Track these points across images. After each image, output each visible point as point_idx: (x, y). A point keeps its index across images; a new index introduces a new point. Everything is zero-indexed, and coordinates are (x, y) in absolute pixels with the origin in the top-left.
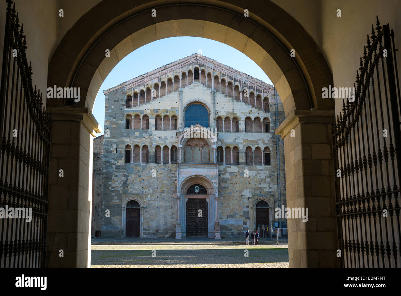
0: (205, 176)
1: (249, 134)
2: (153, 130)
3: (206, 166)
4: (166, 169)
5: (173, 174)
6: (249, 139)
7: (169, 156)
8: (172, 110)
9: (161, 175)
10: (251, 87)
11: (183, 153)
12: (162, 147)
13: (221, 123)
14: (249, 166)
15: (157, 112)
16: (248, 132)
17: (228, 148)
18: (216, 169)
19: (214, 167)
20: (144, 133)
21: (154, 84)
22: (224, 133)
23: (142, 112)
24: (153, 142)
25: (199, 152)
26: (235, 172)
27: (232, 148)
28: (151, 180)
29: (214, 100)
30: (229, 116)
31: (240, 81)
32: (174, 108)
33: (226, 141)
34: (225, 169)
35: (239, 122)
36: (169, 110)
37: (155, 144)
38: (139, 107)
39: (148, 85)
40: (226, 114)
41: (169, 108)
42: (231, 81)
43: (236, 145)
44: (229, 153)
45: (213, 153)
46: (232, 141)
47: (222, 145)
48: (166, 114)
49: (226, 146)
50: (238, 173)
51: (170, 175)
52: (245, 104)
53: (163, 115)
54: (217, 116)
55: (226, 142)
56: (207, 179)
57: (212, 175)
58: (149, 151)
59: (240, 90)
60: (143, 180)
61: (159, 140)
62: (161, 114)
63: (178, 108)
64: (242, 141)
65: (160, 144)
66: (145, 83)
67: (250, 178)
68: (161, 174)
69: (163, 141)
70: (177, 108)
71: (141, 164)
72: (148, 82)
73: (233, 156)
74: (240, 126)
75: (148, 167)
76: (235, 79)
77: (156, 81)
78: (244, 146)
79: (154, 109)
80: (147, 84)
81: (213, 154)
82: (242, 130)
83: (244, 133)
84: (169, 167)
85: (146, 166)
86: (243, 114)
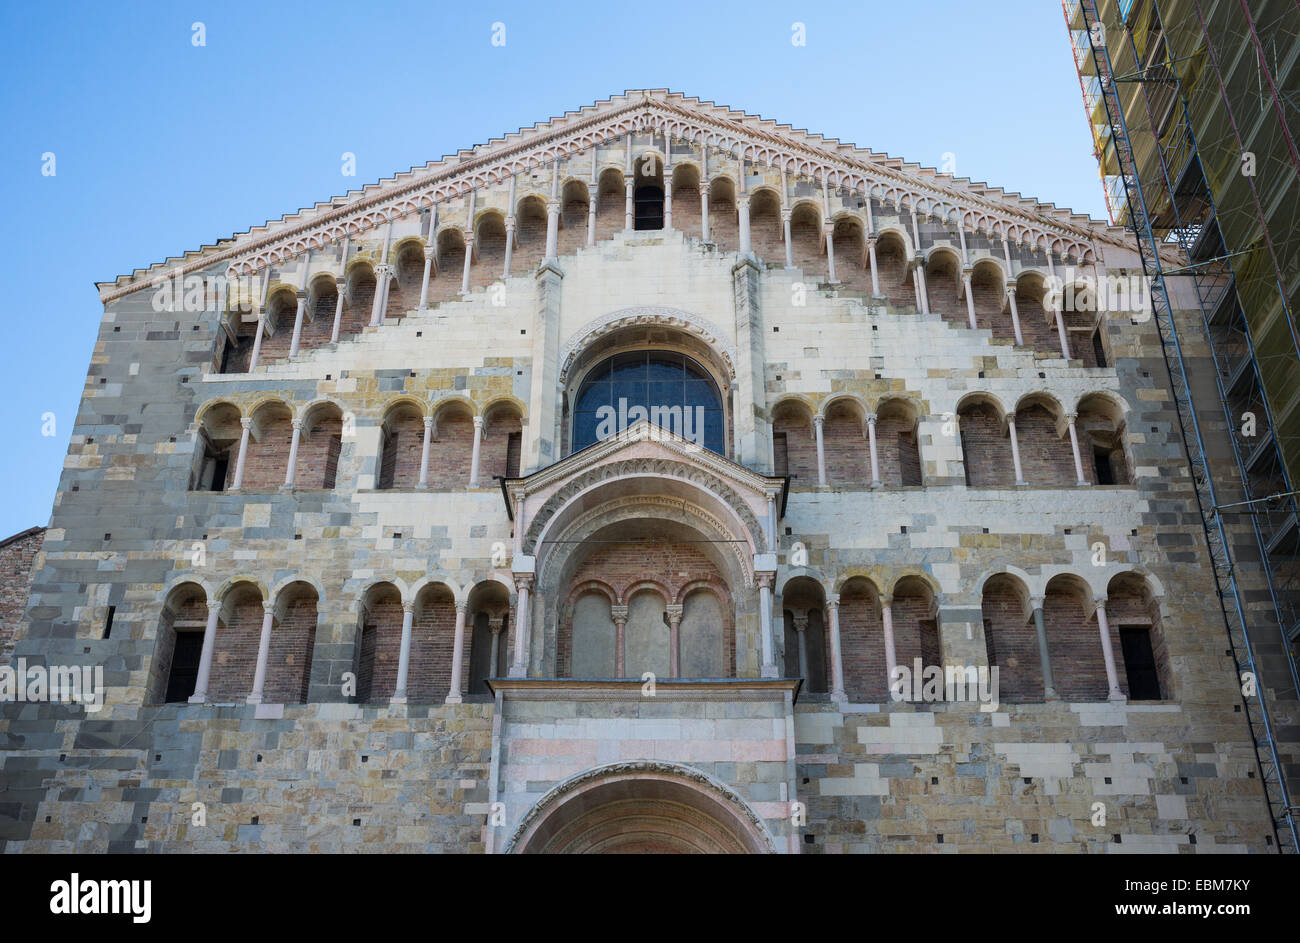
0: (699, 772)
1: (992, 494)
2: (360, 491)
3: (705, 699)
4: (423, 739)
5: (469, 774)
6: (1000, 526)
7: (450, 658)
8: (490, 372)
9: (387, 786)
10: (977, 239)
11: (548, 626)
12: (409, 594)
13: (800, 446)
14: (1020, 709)
15: (399, 386)
16: (985, 485)
17: (857, 592)
18: (777, 723)
19: (767, 708)
20: (299, 511)
21: (393, 243)
22: (826, 497)
23: (304, 388)
24: (352, 562)
25: (662, 635)
26: (921, 751)
27: (885, 587)
28: (314, 820)
29: (754, 305)
30: (856, 394)
31: (905, 210)
32: (507, 362)
33: (842, 546)
34: (847, 734)
35: (923, 430)
36: (472, 373)
37: (363, 576)
38: (293, 366)
39: (360, 249)
40: (836, 383)
41: (472, 364)
42: (851, 212)
43: (915, 566)
44: (873, 628)
45: (758, 617)
46: (885, 544)
47: (817, 568)
48: (451, 394)
49: (845, 577)
50: (946, 760)
51: (448, 785)
52: (951, 326)
53: (429, 405)
54: (775, 398)
55: (846, 551)
56: (717, 798)
57: (753, 766)
58: (322, 620)
59: (910, 255)
60: (255, 820)
61: (396, 547)
62: (419, 400)
63: (528, 362)
64: (952, 541)
65: (397, 573)
66: (345, 243)
67: (1037, 792)
68: (387, 774)
69: (420, 557)
70: (525, 360)
71: (254, 707)
72: (363, 238)
73: (897, 646)
74: (927, 453)
75: (298, 726)
76: (874, 202)
77: (411, 229)
78: (967, 574)
79: (379, 373)
80: (355, 245)
81: (759, 629)
82: (942, 471)
83: (962, 488)
84: (443, 728)
85: (287, 724)
86: (940, 384)
